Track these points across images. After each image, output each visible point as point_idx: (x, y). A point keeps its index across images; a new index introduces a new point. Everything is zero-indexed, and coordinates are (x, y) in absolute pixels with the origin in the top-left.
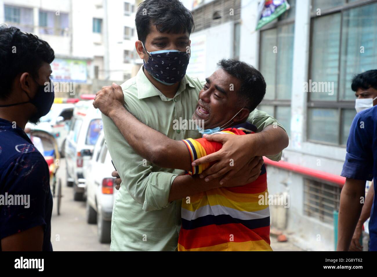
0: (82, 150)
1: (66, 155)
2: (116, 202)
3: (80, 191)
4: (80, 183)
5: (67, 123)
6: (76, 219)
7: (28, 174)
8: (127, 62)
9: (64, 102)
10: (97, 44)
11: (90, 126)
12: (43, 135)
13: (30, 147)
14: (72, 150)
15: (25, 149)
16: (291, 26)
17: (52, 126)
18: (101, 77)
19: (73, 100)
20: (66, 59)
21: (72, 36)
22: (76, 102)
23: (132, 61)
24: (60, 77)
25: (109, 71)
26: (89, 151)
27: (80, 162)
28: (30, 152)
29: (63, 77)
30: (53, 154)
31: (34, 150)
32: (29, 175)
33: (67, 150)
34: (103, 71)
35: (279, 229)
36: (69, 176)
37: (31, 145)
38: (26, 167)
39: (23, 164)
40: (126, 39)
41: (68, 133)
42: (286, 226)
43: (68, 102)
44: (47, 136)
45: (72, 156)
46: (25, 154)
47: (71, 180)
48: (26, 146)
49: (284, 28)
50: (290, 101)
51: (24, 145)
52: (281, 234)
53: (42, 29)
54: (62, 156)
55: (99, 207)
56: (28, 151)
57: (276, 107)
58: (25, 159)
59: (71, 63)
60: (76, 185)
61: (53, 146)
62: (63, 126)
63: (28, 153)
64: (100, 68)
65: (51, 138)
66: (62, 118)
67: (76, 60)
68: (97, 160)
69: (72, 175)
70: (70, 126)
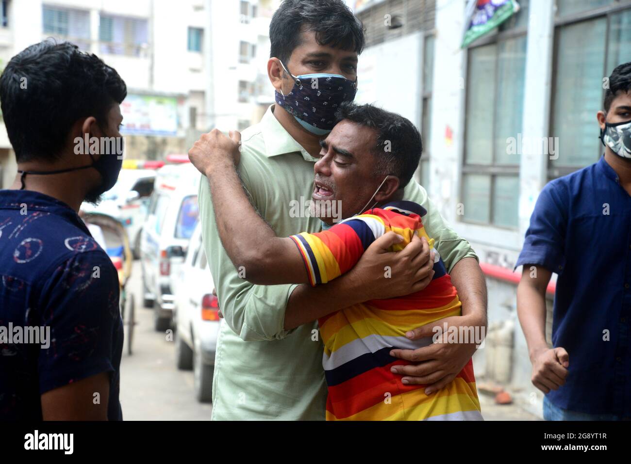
0: (168, 248)
1: (142, 255)
2: (222, 336)
3: (165, 315)
4: (166, 302)
5: (144, 203)
6: (159, 362)
7: (85, 287)
8: (243, 100)
9: (139, 168)
10: (194, 70)
11: (182, 207)
12: (105, 222)
13: (88, 241)
14: (152, 246)
15: (80, 246)
16: (520, 41)
17: (120, 207)
18: (200, 125)
19: (155, 163)
20: (144, 95)
21: (152, 57)
22: (160, 166)
23: (252, 99)
24: (134, 126)
25: (213, 116)
26: (181, 248)
27: (165, 267)
28: (88, 250)
29: (138, 125)
30: (121, 253)
31: (95, 246)
32: (87, 288)
33: (145, 247)
34: (204, 115)
35: (498, 382)
36: (147, 290)
37: (90, 239)
38: (82, 275)
39: (78, 269)
40: (242, 61)
41: (146, 219)
42: (510, 378)
43: (146, 167)
44: (111, 224)
45: (152, 257)
46: (80, 253)
47: (150, 296)
48: (83, 241)
49: (509, 44)
50: (517, 167)
51: (80, 239)
52: (502, 392)
53: (104, 46)
54: (136, 257)
55: (198, 343)
56: (85, 249)
57: (494, 177)
58: (81, 261)
59: (152, 102)
60: (159, 306)
61: (121, 241)
62: (138, 206)
63: (85, 253)
64: (199, 111)
65: (119, 227)
66: (135, 194)
67: (160, 97)
68: (194, 263)
69: (152, 289)
70: (149, 207)
